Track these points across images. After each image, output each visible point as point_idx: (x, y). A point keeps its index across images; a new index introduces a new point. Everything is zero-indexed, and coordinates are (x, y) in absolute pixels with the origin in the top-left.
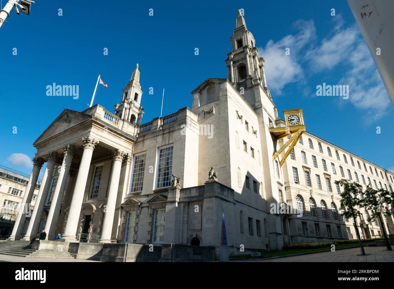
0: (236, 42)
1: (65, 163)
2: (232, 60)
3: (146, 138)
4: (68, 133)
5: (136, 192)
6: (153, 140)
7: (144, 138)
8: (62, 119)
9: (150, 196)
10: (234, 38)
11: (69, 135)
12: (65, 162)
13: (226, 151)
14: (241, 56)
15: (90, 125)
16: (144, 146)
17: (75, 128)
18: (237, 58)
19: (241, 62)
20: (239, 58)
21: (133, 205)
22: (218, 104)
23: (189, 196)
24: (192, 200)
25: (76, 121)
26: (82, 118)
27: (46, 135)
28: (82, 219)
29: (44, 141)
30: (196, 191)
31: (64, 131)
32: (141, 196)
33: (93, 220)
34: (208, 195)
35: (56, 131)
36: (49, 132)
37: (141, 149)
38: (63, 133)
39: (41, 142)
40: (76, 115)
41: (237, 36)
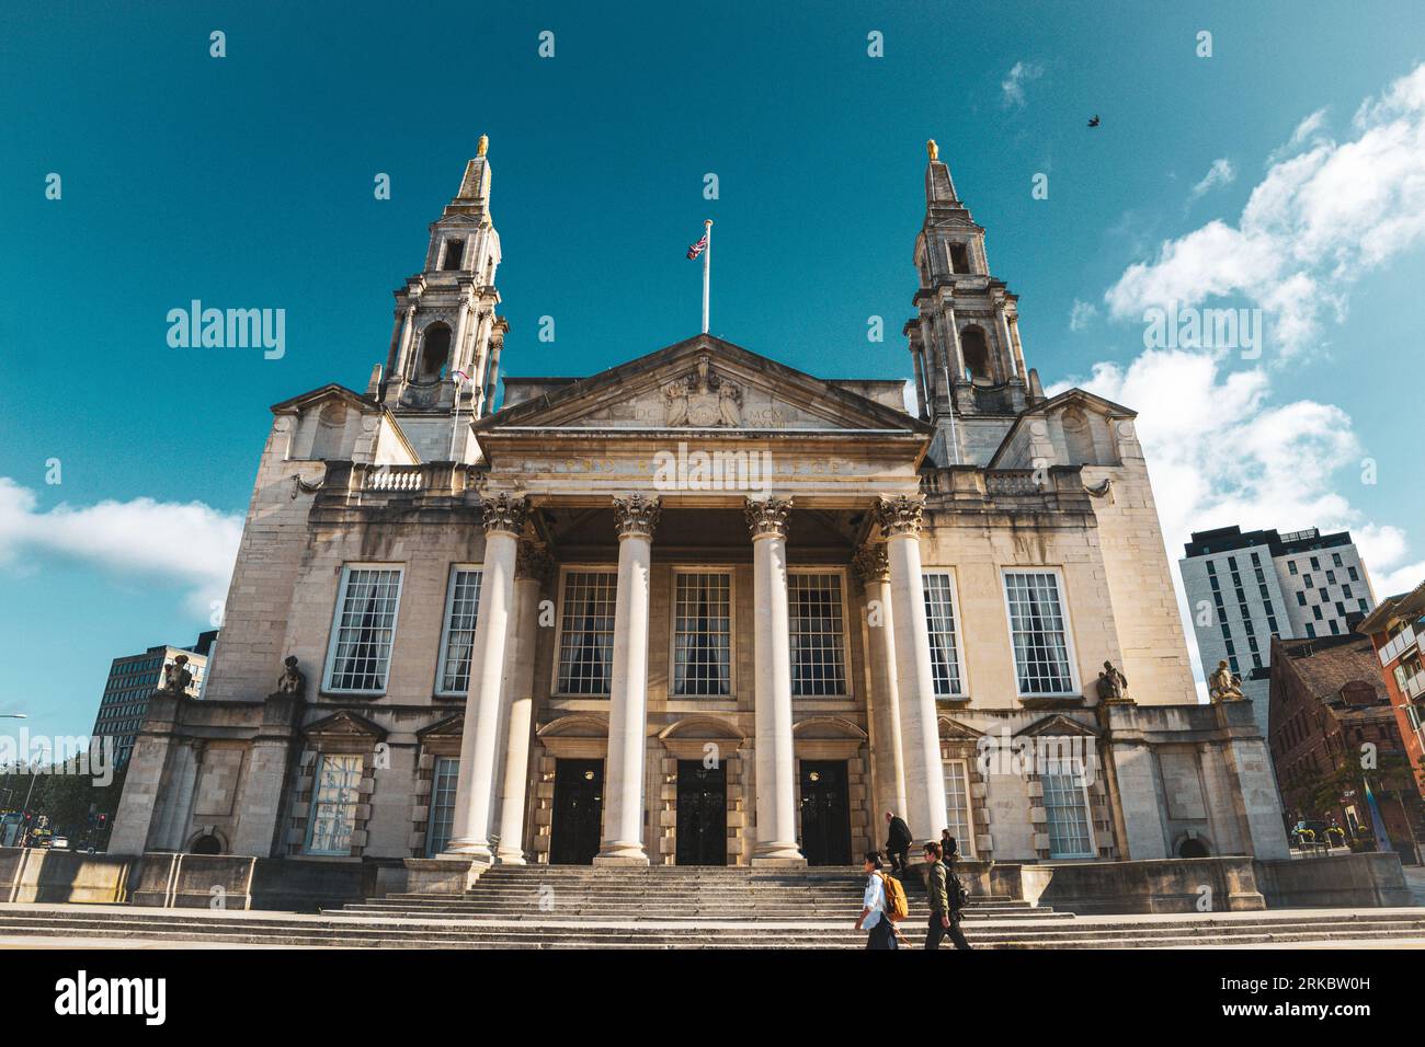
0: (948, 250)
1: (780, 567)
2: (951, 304)
4: (768, 445)
5: (951, 696)
6: (976, 538)
7: (932, 521)
8: (668, 368)
9: (1014, 715)
10: (941, 232)
12: (778, 562)
13: (1168, 614)
14: (973, 301)
15: (907, 453)
16: (941, 548)
17: (818, 442)
18: (962, 303)
19: (973, 321)
20: (969, 308)
21: (957, 739)
22: (1119, 478)
23: (1162, 728)
24: (1176, 741)
25: (777, 404)
26: (835, 410)
27: (561, 408)
28: (670, 775)
29: (575, 436)
30: (1182, 719)
31: (746, 433)
32: (972, 712)
33: (745, 779)
34: (1241, 732)
35: (625, 404)
36: (583, 398)
37: (929, 557)
38: (734, 437)
39: (548, 432)
40: (788, 383)
41: (953, 232)
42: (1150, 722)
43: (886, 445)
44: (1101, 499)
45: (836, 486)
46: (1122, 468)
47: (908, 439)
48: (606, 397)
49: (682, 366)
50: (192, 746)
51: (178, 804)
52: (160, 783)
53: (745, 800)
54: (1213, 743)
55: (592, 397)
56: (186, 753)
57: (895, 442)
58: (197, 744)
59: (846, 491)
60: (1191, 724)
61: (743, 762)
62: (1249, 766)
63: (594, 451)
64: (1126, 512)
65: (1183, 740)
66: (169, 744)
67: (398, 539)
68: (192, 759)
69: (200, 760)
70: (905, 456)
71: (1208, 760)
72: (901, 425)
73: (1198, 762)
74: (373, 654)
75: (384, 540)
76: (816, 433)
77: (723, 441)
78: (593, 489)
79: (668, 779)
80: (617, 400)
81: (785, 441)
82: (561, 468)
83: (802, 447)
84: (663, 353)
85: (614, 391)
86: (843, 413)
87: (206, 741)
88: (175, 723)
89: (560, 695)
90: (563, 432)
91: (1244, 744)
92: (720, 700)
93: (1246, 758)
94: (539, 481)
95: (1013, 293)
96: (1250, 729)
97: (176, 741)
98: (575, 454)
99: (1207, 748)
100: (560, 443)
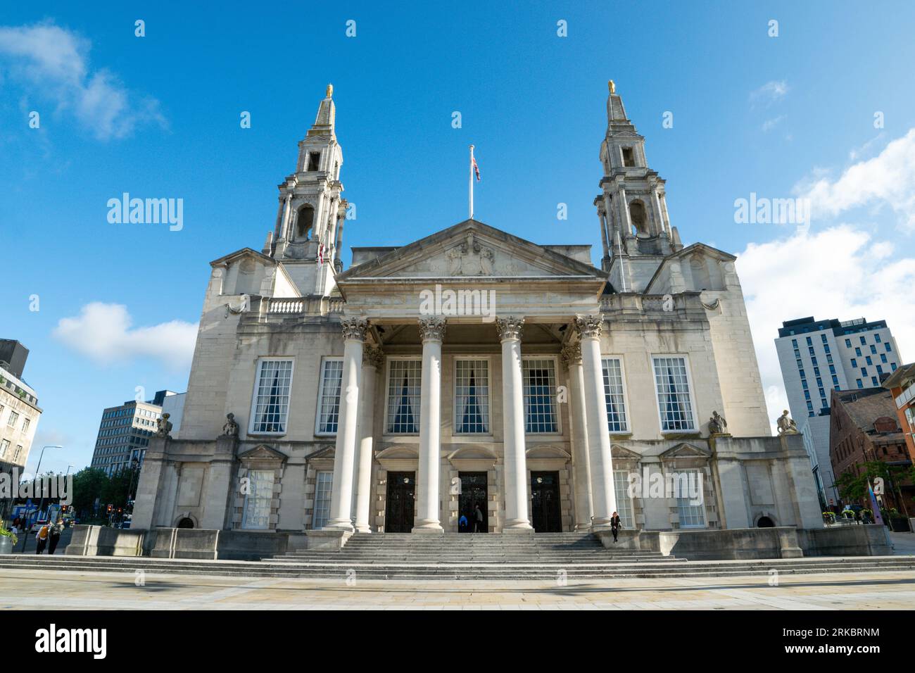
0: (621, 151)
3: (613, 327)
4: (508, 286)
5: (620, 432)
7: (609, 327)
8: (450, 239)
9: (658, 443)
10: (616, 140)
11: (509, 292)
12: (516, 355)
13: (754, 381)
14: (637, 184)
15: (592, 289)
16: (614, 344)
17: (539, 284)
18: (630, 186)
19: (637, 197)
20: (634, 188)
21: (624, 458)
22: (725, 298)
23: (748, 451)
24: (755, 458)
25: (515, 261)
26: (550, 264)
27: (387, 266)
28: (454, 480)
29: (395, 282)
30: (760, 445)
31: (497, 279)
32: (633, 441)
33: (498, 482)
34: (795, 453)
35: (424, 262)
36: (400, 259)
37: (608, 349)
38: (490, 282)
39: (379, 280)
40: (521, 248)
41: (625, 140)
42: (740, 447)
43: (579, 285)
44: (714, 311)
45: (550, 310)
46: (726, 292)
47: (593, 281)
48: (412, 259)
49: (458, 239)
50: (175, 466)
51: (168, 500)
52: (158, 488)
53: (499, 495)
54: (779, 459)
55: (404, 259)
56: (171, 470)
57: (584, 283)
58: (178, 465)
59: (556, 313)
60: (766, 448)
61: (497, 472)
62: (800, 473)
63: (406, 291)
64: (729, 319)
65: (760, 458)
66: (162, 465)
67: (290, 342)
68: (175, 474)
69: (179, 474)
70: (591, 291)
71: (776, 468)
72: (589, 273)
73: (770, 470)
74: (277, 411)
76: (538, 279)
77: (483, 284)
78: (407, 314)
80: (420, 260)
81: (520, 283)
82: (387, 301)
83: (530, 287)
84: (446, 232)
85: (417, 255)
86: (554, 265)
87: (182, 463)
88: (165, 453)
89: (389, 434)
90: (389, 280)
91: (798, 460)
92: (482, 436)
93: (798, 468)
94: (374, 310)
95: (663, 179)
96: (801, 451)
97: (165, 463)
98: (395, 293)
99: (775, 462)
100: (386, 287)
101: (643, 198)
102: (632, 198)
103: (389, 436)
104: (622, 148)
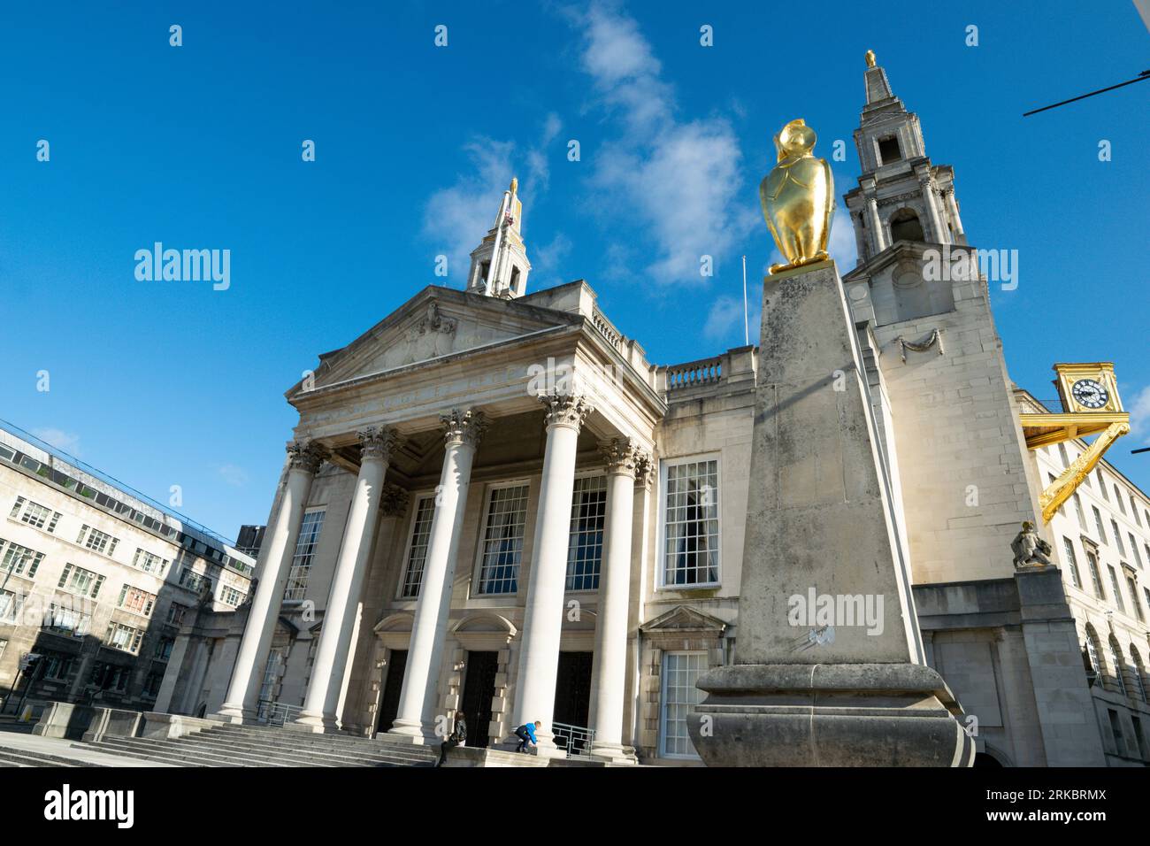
0: (876, 145)
1: (455, 471)
2: (874, 195)
3: (707, 408)
4: (459, 367)
5: (697, 585)
6: (743, 418)
8: (409, 319)
10: (869, 131)
11: (462, 375)
12: (455, 467)
13: (1008, 471)
14: (901, 185)
15: (568, 347)
16: (707, 434)
17: (495, 354)
18: (887, 192)
19: (901, 205)
20: (895, 194)
21: (694, 630)
22: (950, 325)
23: (940, 611)
24: (958, 626)
25: (480, 329)
26: (518, 322)
27: (340, 370)
28: (457, 664)
29: (339, 388)
30: (968, 598)
31: (442, 359)
32: (719, 600)
33: (511, 668)
34: (1039, 612)
35: (382, 356)
36: (353, 358)
38: (434, 365)
39: (325, 389)
40: (485, 309)
41: (882, 127)
42: (923, 604)
43: (548, 344)
44: (927, 353)
45: (507, 390)
46: (954, 314)
47: (563, 333)
48: (369, 354)
49: (419, 314)
50: (207, 643)
51: (193, 683)
52: (181, 668)
54: (1009, 627)
55: (359, 356)
56: (202, 648)
57: (554, 339)
58: (210, 642)
59: (515, 393)
60: (980, 606)
61: (510, 652)
62: (1048, 658)
63: (353, 398)
64: (956, 361)
65: (966, 625)
66: (189, 642)
68: (206, 652)
69: (211, 653)
70: (566, 350)
71: (1005, 649)
72: (559, 323)
73: (994, 651)
75: (318, 489)
76: (490, 347)
77: (430, 370)
78: (350, 428)
79: (456, 668)
80: (377, 354)
81: (472, 359)
82: (335, 415)
83: (486, 362)
85: (374, 347)
86: (522, 323)
87: (215, 640)
88: (195, 627)
89: (404, 598)
90: (333, 387)
91: (1044, 628)
92: (502, 597)
93: (1044, 647)
94: (320, 428)
96: (1054, 608)
97: (195, 640)
98: (344, 402)
99: (1005, 634)
100: (333, 396)
101: (912, 205)
102: (891, 210)
103: (403, 601)
104: (879, 141)
